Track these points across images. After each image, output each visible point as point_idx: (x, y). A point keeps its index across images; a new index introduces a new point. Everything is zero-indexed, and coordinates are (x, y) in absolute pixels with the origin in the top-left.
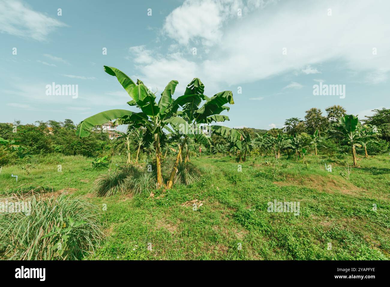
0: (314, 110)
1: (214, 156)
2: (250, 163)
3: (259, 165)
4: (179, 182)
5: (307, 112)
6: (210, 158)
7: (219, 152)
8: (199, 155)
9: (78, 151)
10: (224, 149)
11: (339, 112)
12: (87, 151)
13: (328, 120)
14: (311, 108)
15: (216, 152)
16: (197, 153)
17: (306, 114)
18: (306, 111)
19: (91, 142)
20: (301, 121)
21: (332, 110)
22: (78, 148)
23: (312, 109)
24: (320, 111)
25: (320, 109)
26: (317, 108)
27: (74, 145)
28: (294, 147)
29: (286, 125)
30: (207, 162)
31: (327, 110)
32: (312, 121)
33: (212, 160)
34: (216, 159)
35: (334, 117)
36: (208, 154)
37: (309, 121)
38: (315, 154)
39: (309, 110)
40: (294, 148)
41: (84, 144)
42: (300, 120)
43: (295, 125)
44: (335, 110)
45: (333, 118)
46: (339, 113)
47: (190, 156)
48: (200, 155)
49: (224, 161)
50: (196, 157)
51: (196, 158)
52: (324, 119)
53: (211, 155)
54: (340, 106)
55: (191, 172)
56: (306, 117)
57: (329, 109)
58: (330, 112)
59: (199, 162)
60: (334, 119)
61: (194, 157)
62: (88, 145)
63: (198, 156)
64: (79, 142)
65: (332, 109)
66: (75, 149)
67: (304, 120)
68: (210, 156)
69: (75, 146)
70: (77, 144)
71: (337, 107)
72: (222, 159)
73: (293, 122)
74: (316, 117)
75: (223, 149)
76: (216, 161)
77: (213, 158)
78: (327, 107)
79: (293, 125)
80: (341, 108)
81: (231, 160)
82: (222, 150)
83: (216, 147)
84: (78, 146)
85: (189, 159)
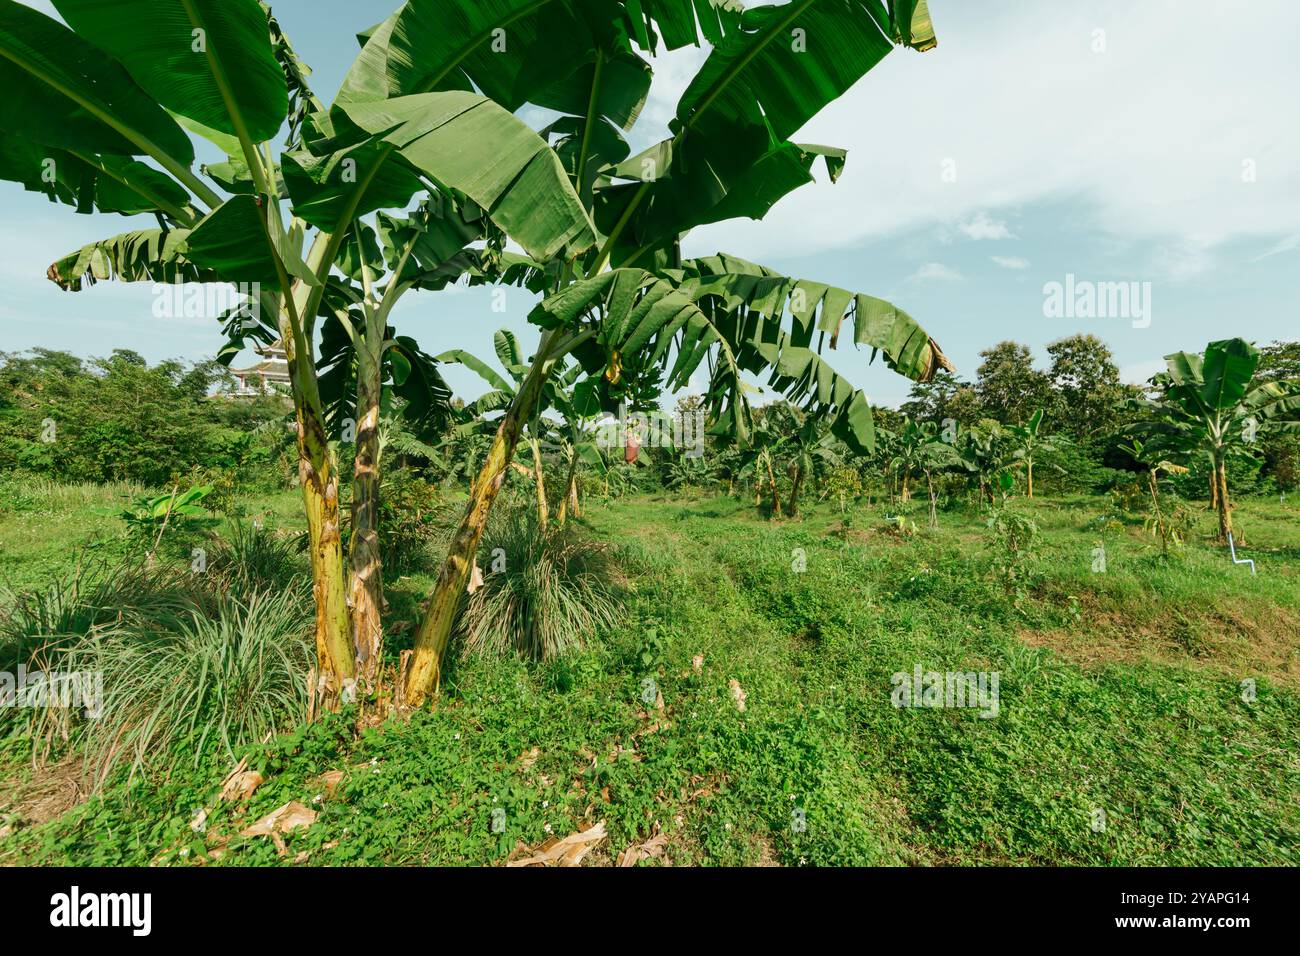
0: (1009, 349)
1: (670, 494)
2: (828, 525)
3: (866, 534)
4: (500, 638)
5: (984, 354)
6: (660, 505)
7: (693, 483)
8: (617, 492)
9: (118, 464)
10: (708, 472)
11: (1090, 356)
12: (160, 465)
13: (1054, 381)
14: (1000, 341)
15: (679, 484)
16: (612, 484)
17: (981, 362)
18: (981, 351)
19: (177, 429)
20: (965, 386)
21: (1068, 350)
22: (118, 454)
23: (1003, 345)
24: (1026, 352)
25: (1027, 345)
26: (1020, 342)
27: (100, 441)
28: (971, 467)
29: (914, 395)
30: (648, 518)
31: (1051, 350)
32: (1002, 383)
33: (667, 510)
34: (680, 505)
35: (1071, 373)
36: (648, 490)
37: (991, 383)
38: (1027, 494)
39: (993, 348)
40: (971, 469)
41: (148, 437)
42: (959, 381)
43: (942, 397)
44: (1079, 351)
45: (1068, 376)
46: (1090, 360)
47: (585, 494)
48: (620, 490)
49: (713, 515)
50: (606, 496)
51: (606, 501)
52: (1040, 381)
53: (661, 492)
54: (1096, 336)
55: (573, 579)
56: (981, 371)
57: (1060, 345)
58: (1060, 355)
59: (619, 517)
60: (1071, 379)
61: (600, 499)
62: (164, 440)
63: (614, 495)
64: (123, 430)
65: (1068, 345)
66: (107, 458)
67: (974, 379)
68: (655, 496)
69: (103, 447)
70: (114, 437)
71: (1084, 339)
72: (701, 507)
73: (937, 386)
74: (1014, 373)
75: (703, 472)
76: (685, 515)
77: (668, 503)
78: (1054, 340)
79: (938, 395)
80: (1096, 344)
81: (739, 510)
82: (699, 475)
83: (677, 464)
84: (117, 446)
85: (581, 505)
